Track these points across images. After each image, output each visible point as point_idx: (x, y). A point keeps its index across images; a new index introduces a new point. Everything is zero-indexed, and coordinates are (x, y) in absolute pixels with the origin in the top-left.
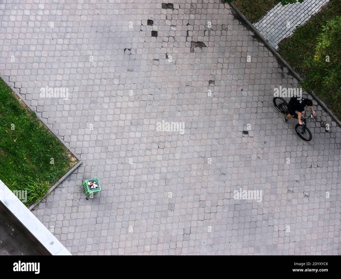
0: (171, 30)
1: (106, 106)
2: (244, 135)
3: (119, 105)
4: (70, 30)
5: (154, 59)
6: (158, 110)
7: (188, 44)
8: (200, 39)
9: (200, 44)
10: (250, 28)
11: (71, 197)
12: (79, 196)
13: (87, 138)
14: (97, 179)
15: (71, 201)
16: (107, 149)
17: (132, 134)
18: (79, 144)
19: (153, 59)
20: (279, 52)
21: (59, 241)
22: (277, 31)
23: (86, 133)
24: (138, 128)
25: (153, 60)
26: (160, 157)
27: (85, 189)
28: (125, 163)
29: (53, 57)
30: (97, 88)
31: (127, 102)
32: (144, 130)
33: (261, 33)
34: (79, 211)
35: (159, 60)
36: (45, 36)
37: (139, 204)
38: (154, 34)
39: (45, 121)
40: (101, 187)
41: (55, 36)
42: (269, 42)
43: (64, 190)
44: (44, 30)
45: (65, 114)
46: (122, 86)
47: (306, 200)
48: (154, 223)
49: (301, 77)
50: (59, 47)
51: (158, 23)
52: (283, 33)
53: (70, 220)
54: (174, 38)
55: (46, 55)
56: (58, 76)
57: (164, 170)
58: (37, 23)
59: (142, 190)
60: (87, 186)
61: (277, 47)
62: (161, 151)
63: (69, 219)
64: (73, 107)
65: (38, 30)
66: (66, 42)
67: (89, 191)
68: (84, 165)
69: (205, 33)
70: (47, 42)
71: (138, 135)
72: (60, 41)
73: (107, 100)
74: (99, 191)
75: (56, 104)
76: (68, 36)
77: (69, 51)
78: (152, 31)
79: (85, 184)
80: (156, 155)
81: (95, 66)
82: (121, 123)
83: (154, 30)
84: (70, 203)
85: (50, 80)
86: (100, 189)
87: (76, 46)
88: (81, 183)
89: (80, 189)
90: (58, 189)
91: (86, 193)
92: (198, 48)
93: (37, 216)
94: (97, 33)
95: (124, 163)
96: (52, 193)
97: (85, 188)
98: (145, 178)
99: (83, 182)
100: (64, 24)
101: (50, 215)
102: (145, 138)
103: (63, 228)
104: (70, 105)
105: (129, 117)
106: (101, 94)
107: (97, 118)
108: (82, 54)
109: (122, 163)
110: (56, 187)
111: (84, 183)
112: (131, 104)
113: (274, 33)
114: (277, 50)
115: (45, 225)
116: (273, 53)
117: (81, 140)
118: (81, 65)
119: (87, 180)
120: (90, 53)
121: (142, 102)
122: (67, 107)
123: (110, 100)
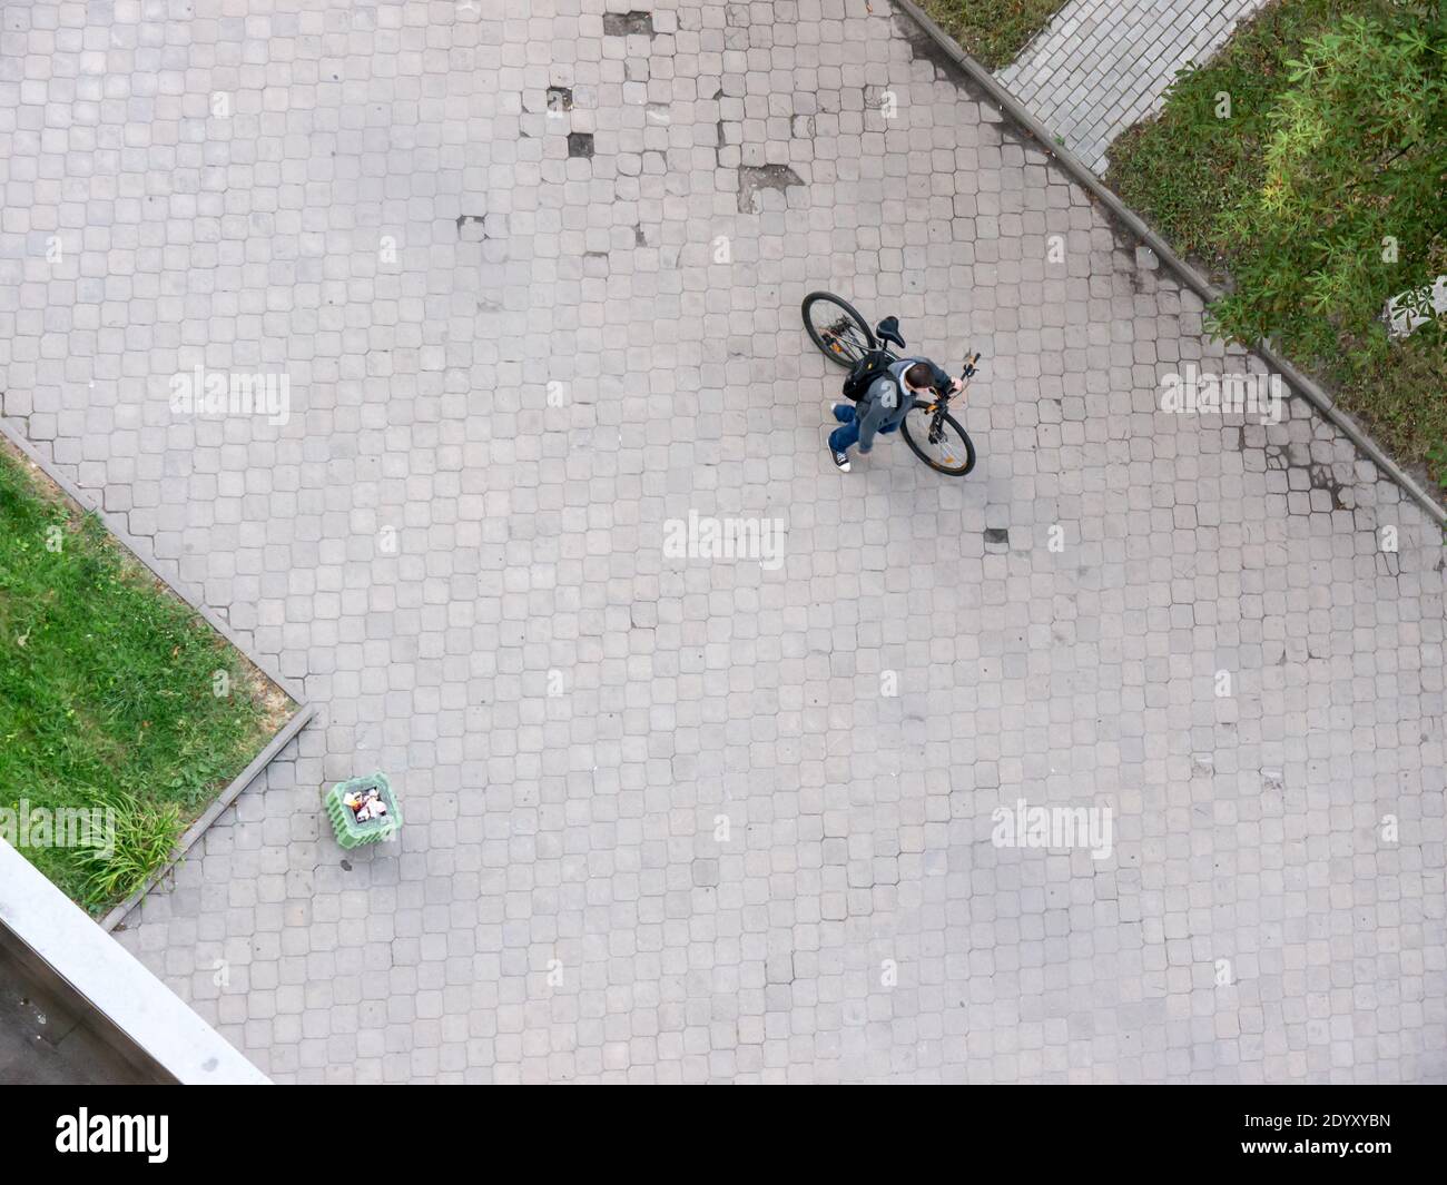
0: (648, 124)
1: (397, 466)
2: (992, 547)
3: (451, 457)
4: (220, 152)
5: (587, 253)
6: (618, 468)
7: (728, 178)
8: (774, 154)
9: (778, 175)
10: (985, 94)
11: (278, 861)
12: (311, 858)
13: (326, 606)
14: (384, 776)
15: (279, 880)
16: (417, 645)
17: (518, 578)
18: (295, 633)
19: (582, 253)
20: (1113, 184)
21: (242, 1053)
22: (1097, 95)
23: (320, 587)
24: (538, 547)
25: (584, 256)
26: (640, 667)
27: (334, 825)
28: (495, 701)
29: (160, 272)
30: (351, 392)
31: (487, 442)
32: (564, 555)
33: (1031, 109)
34: (317, 918)
35: (607, 255)
36: (118, 188)
37: (570, 870)
38: (580, 144)
39: (142, 548)
40: (403, 812)
41: (159, 184)
42: (1069, 145)
43: (244, 836)
44: (109, 160)
45: (228, 511)
46: (459, 376)
47: (1271, 801)
48: (636, 944)
49: (1211, 282)
50: (179, 231)
51: (593, 97)
52: (1125, 103)
53: (282, 962)
54: (665, 159)
55: (128, 269)
56: (184, 351)
57: (664, 719)
58: (78, 133)
59: (577, 810)
60: (341, 812)
61: (1102, 166)
62: (644, 641)
63: (276, 957)
64: (258, 480)
65: (85, 164)
66: (209, 204)
67: (350, 831)
68: (323, 720)
69: (792, 127)
70: (129, 212)
71: (543, 577)
72: (184, 204)
73: (399, 439)
74: (393, 827)
75: (185, 471)
76: (216, 180)
77: (224, 245)
78: (568, 133)
79: (332, 804)
80: (626, 659)
81: (339, 299)
82: (468, 533)
83: (576, 131)
84: (275, 889)
85: (151, 373)
86: (399, 818)
87: (251, 222)
88: (317, 799)
89: (312, 825)
90: (219, 832)
91: (340, 839)
92: (771, 192)
93: (139, 953)
94: (336, 158)
95: (489, 700)
96: (197, 850)
97: (332, 818)
98: (584, 757)
99: (322, 795)
100: (197, 132)
101: (194, 947)
102: (575, 589)
103: (254, 996)
104: (244, 472)
105: (500, 504)
106: (373, 416)
107: (362, 521)
108: (279, 252)
109: (483, 702)
110: (212, 826)
111: (327, 801)
112: (501, 450)
113: (1084, 108)
114: (1103, 178)
115: (175, 989)
116: (1090, 192)
117: (301, 619)
118: (277, 299)
119: (339, 784)
120: (313, 245)
121: (548, 437)
122: (232, 484)
123: (412, 437)
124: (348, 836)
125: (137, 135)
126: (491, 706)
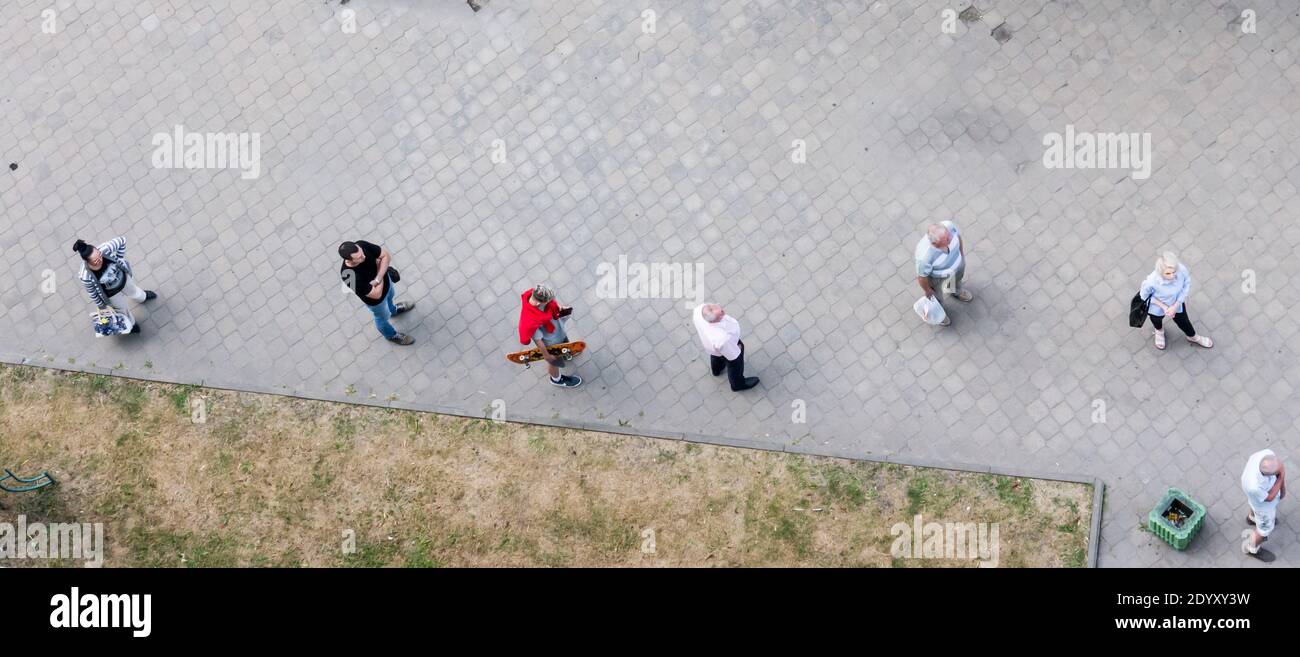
1: (1041, 301)
3: (1068, 271)
6: (1170, 203)
14: (1173, 489)
19: (1051, 94)
23: (1051, 406)
25: (1054, 97)
28: (1204, 395)
29: (820, 294)
31: (1082, 247)
35: (1066, 84)
36: (761, 264)
38: (1002, 33)
40: (1202, 503)
41: (781, 243)
44: (744, 251)
45: (963, 402)
46: (1036, 220)
50: (813, 261)
55: (801, 305)
56: (869, 328)
58: (715, 249)
60: (1164, 530)
65: (732, 264)
66: (818, 233)
67: (1178, 536)
68: (1111, 482)
70: (777, 272)
72: (804, 244)
73: (1030, 285)
74: (1202, 515)
75: (921, 397)
76: (812, 216)
77: (845, 250)
78: (990, 32)
79: (1155, 528)
83: (993, 28)
85: (859, 355)
86: (1201, 507)
87: (850, 225)
89: (1153, 550)
100: (781, 197)
107: (1045, 348)
108: (879, 229)
111: (1151, 528)
112: (1094, 245)
117: (1054, 433)
119: (1150, 514)
120: (894, 210)
121: (1116, 217)
122: (954, 384)
123: (1037, 277)
124: (1180, 541)
125: (749, 224)
126: (1204, 400)
